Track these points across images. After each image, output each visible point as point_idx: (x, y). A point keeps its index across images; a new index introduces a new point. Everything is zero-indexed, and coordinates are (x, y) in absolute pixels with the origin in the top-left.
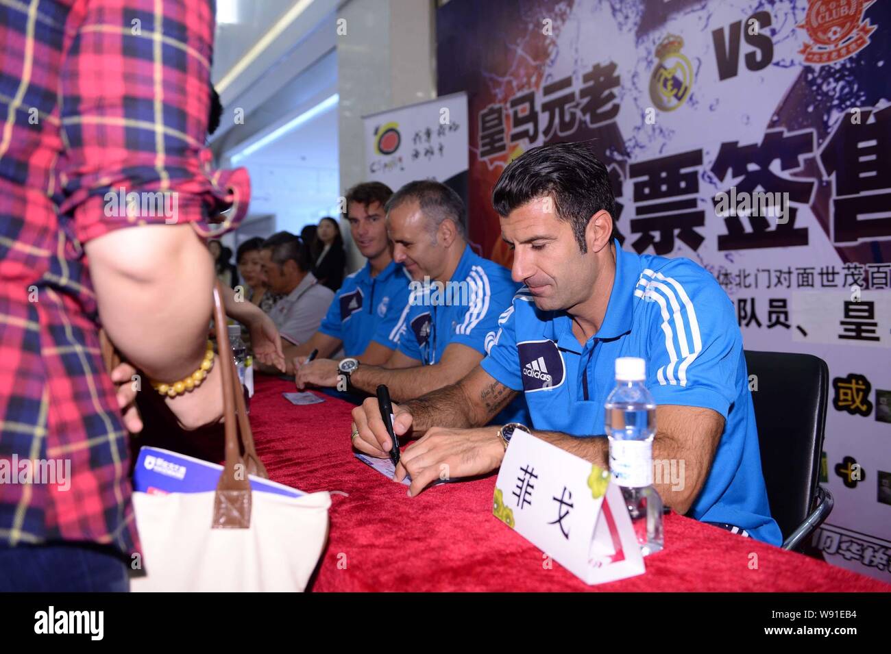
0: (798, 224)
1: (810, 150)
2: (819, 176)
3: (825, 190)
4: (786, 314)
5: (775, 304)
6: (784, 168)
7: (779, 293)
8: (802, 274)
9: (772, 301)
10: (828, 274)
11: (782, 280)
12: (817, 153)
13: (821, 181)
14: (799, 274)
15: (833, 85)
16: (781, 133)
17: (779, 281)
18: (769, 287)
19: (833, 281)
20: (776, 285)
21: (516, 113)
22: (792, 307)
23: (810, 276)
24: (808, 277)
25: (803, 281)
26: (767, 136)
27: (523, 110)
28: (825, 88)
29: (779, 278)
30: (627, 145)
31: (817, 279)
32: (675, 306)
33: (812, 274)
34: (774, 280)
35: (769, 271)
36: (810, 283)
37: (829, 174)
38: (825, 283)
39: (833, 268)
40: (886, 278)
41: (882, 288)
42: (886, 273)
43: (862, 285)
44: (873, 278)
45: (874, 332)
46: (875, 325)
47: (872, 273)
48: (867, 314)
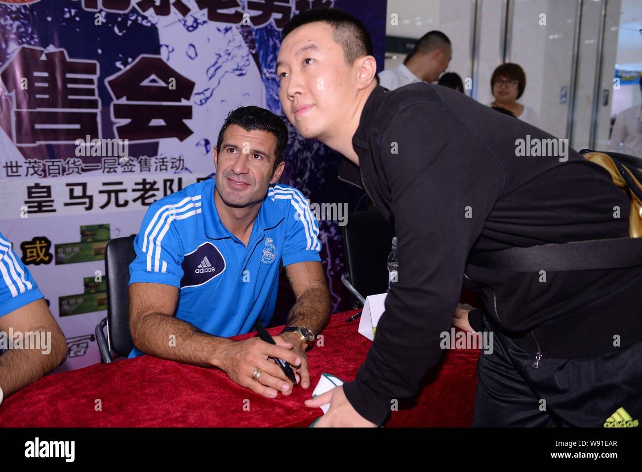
3: (6, 102)
10: (12, 167)
13: (3, 95)
15: (9, 22)
19: (17, 172)
31: (4, 170)
37: (10, 92)
38: (10, 174)
39: (16, 162)
40: (59, 169)
41: (56, 176)
42: (59, 166)
43: (41, 175)
44: (49, 169)
45: (51, 206)
46: (52, 201)
47: (49, 166)
48: (45, 194)
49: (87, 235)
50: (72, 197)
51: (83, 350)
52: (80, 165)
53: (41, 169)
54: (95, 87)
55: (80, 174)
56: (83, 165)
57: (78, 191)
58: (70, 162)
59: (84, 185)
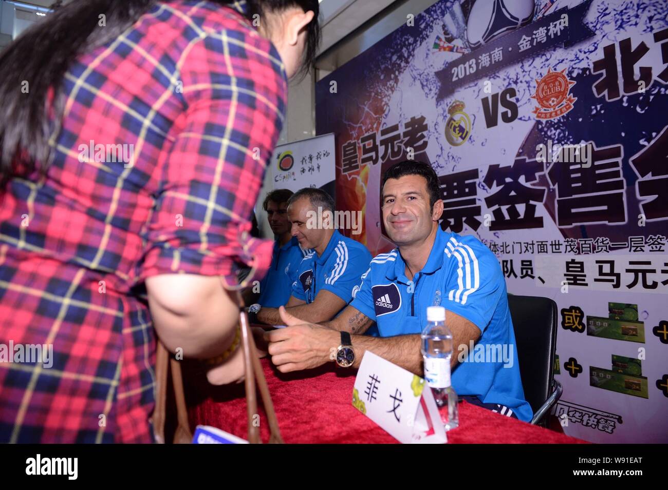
0: (537, 215)
1: (542, 170)
2: (548, 186)
3: (551, 194)
4: (532, 269)
5: (525, 263)
6: (527, 181)
7: (527, 256)
8: (540, 245)
9: (523, 262)
10: (555, 245)
11: (529, 248)
12: (546, 172)
13: (549, 189)
14: (538, 245)
15: (554, 132)
16: (525, 159)
17: (527, 249)
18: (521, 253)
19: (559, 249)
20: (525, 252)
21: (364, 146)
22: (535, 265)
23: (545, 246)
24: (544, 247)
25: (541, 250)
26: (516, 161)
27: (369, 144)
28: (549, 133)
29: (527, 248)
30: (432, 166)
31: (550, 248)
32: (467, 261)
33: (546, 245)
34: (524, 249)
35: (520, 243)
36: (545, 251)
37: (554, 185)
38: (554, 250)
39: (559, 241)
40: (590, 247)
41: (588, 253)
42: (590, 244)
43: (576, 252)
44: (582, 247)
45: (584, 280)
46: (585, 276)
47: (582, 244)
48: (579, 269)
49: (615, 313)
50: (601, 273)
51: (611, 428)
52: (608, 243)
53: (576, 247)
54: (620, 168)
55: (608, 252)
56: (611, 244)
57: (606, 268)
58: (599, 241)
59: (612, 263)
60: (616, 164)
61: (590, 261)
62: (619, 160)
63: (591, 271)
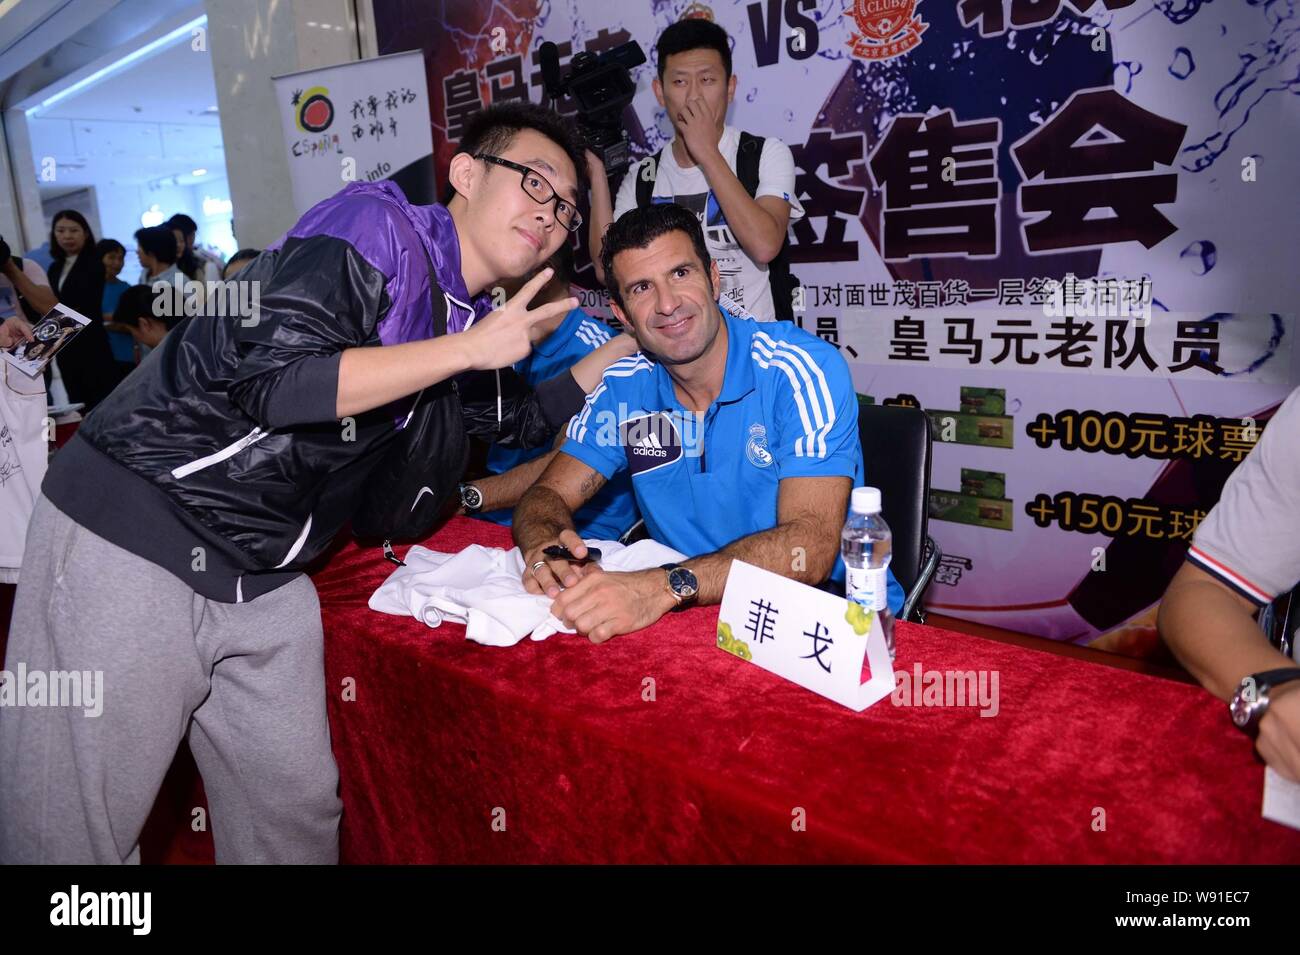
0: (848, 237)
1: (860, 156)
2: (869, 186)
3: (875, 200)
4: (835, 334)
5: (823, 323)
6: (831, 174)
7: (827, 311)
8: (852, 291)
9: (820, 320)
10: (878, 291)
11: (831, 297)
12: (867, 160)
13: (871, 192)
14: (848, 291)
15: (884, 85)
16: (829, 134)
17: (828, 299)
18: (817, 305)
19: (883, 299)
20: (824, 303)
21: (495, 83)
22: (841, 327)
23: (860, 293)
24: (857, 295)
25: (853, 299)
26: (812, 136)
27: (506, 81)
28: (875, 87)
29: (828, 296)
30: (647, 135)
31: (868, 296)
32: (805, 376)
33: (862, 291)
34: (823, 298)
35: (817, 288)
36: (860, 301)
37: (879, 185)
38: (876, 301)
39: (884, 285)
40: (936, 296)
41: (932, 307)
42: (936, 291)
43: (912, 304)
44: (923, 296)
46: (925, 344)
47: (923, 291)
48: (916, 333)
49: (970, 403)
50: (951, 340)
51: (954, 578)
52: (966, 290)
53: (912, 295)
54: (993, 162)
55: (965, 304)
56: (970, 291)
57: (961, 332)
58: (952, 286)
59: (970, 323)
60: (987, 154)
61: (934, 319)
62: (994, 146)
63: (935, 336)
